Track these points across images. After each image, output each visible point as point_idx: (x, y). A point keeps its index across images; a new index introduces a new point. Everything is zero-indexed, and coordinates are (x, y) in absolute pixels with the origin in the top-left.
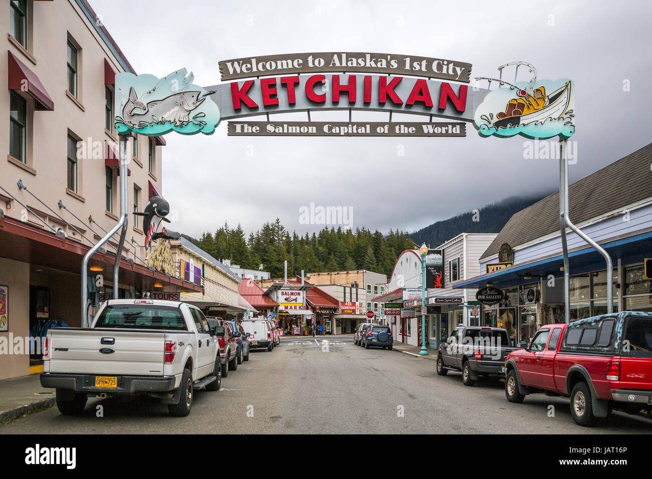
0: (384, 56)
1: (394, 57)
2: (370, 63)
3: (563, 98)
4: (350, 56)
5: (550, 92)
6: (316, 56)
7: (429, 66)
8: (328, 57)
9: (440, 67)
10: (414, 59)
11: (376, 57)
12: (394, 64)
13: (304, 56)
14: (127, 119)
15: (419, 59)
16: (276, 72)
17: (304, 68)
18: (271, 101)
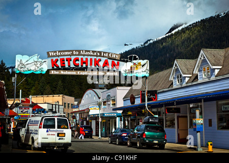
0: (96, 52)
1: (98, 52)
2: (91, 54)
3: (146, 65)
4: (86, 51)
5: (142, 64)
6: (76, 51)
7: (108, 55)
8: (79, 51)
9: (111, 55)
10: (104, 53)
11: (93, 52)
12: (99, 54)
13: (72, 51)
14: (19, 69)
15: (106, 53)
16: (64, 55)
17: (73, 55)
18: (63, 65)
